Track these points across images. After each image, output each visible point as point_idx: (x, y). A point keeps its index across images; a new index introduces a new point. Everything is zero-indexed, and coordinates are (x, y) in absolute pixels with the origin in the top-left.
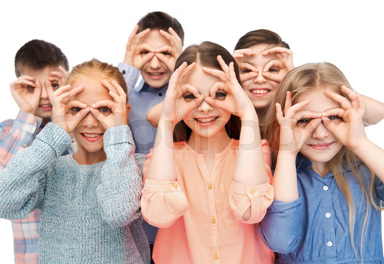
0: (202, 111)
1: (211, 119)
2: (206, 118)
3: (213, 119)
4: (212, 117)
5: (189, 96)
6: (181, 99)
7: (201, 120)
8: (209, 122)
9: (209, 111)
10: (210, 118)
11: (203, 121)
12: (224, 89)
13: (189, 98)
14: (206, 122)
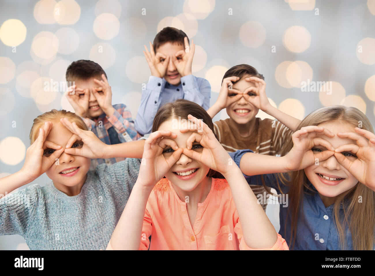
0: (180, 164)
1: (191, 172)
2: (185, 172)
3: (193, 172)
4: (192, 169)
5: (167, 150)
6: (160, 157)
7: (181, 174)
8: (189, 175)
9: (188, 163)
10: (189, 170)
11: (183, 175)
12: (200, 142)
13: (167, 152)
14: (186, 176)
